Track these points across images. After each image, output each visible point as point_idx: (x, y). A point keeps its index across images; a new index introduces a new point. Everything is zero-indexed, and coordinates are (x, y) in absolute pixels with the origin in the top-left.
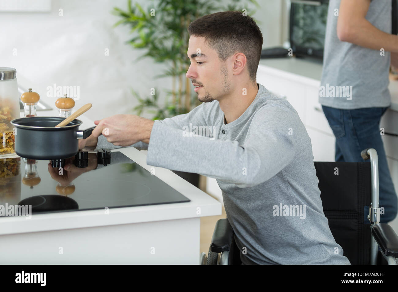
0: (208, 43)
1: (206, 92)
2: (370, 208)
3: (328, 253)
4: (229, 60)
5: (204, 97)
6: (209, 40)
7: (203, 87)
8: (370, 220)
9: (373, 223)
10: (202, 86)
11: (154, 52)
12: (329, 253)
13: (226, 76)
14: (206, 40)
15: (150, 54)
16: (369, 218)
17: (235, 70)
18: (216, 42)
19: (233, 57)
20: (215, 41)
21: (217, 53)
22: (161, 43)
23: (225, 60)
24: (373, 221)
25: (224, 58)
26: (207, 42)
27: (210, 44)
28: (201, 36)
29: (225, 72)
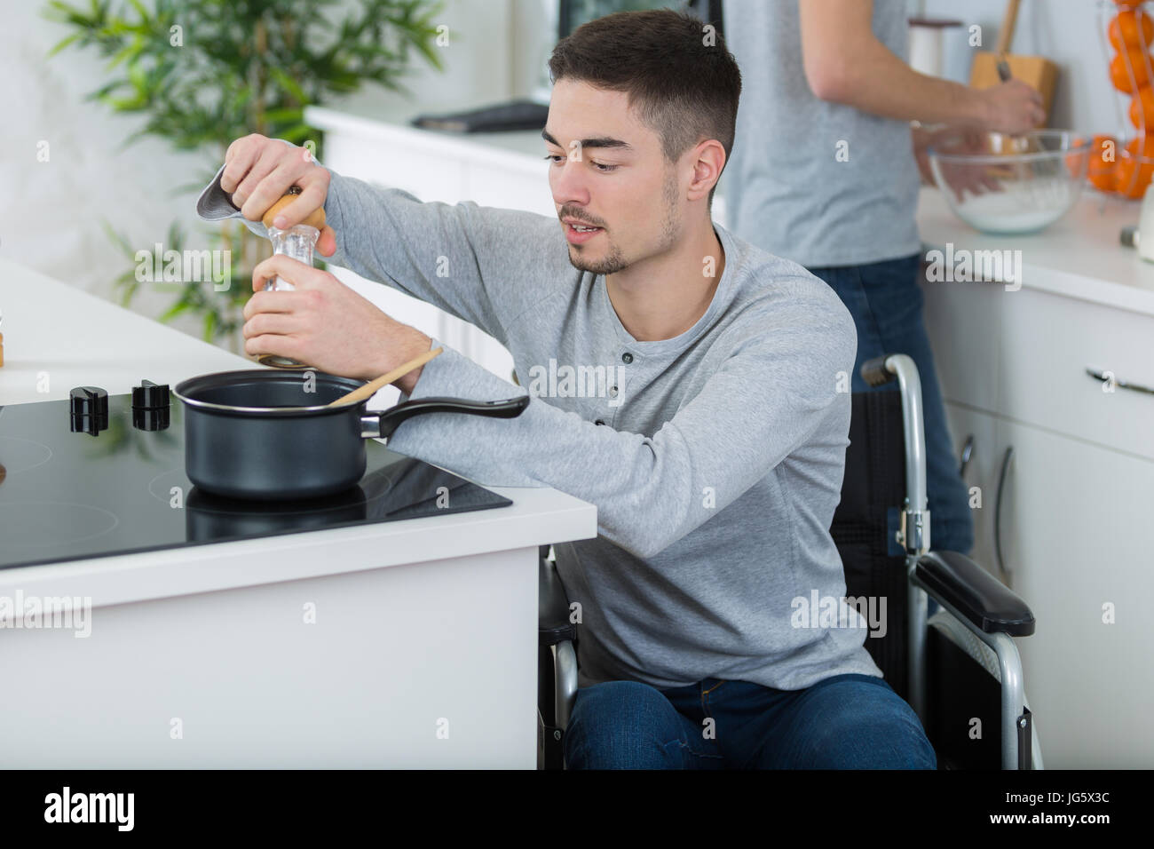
0: (636, 112)
1: (613, 248)
2: (904, 514)
3: (836, 644)
4: (684, 159)
5: (604, 259)
6: (641, 102)
7: (603, 233)
8: (904, 544)
9: (913, 552)
10: (600, 228)
11: (171, 122)
12: (839, 645)
13: (673, 204)
14: (631, 102)
15: (158, 128)
16: (901, 540)
17: (695, 187)
18: (660, 109)
19: (694, 152)
20: (657, 104)
21: (660, 140)
22: (191, 96)
23: (676, 161)
24: (913, 546)
25: (672, 153)
26: (636, 110)
27: (643, 115)
28: (617, 89)
29: (671, 193)
